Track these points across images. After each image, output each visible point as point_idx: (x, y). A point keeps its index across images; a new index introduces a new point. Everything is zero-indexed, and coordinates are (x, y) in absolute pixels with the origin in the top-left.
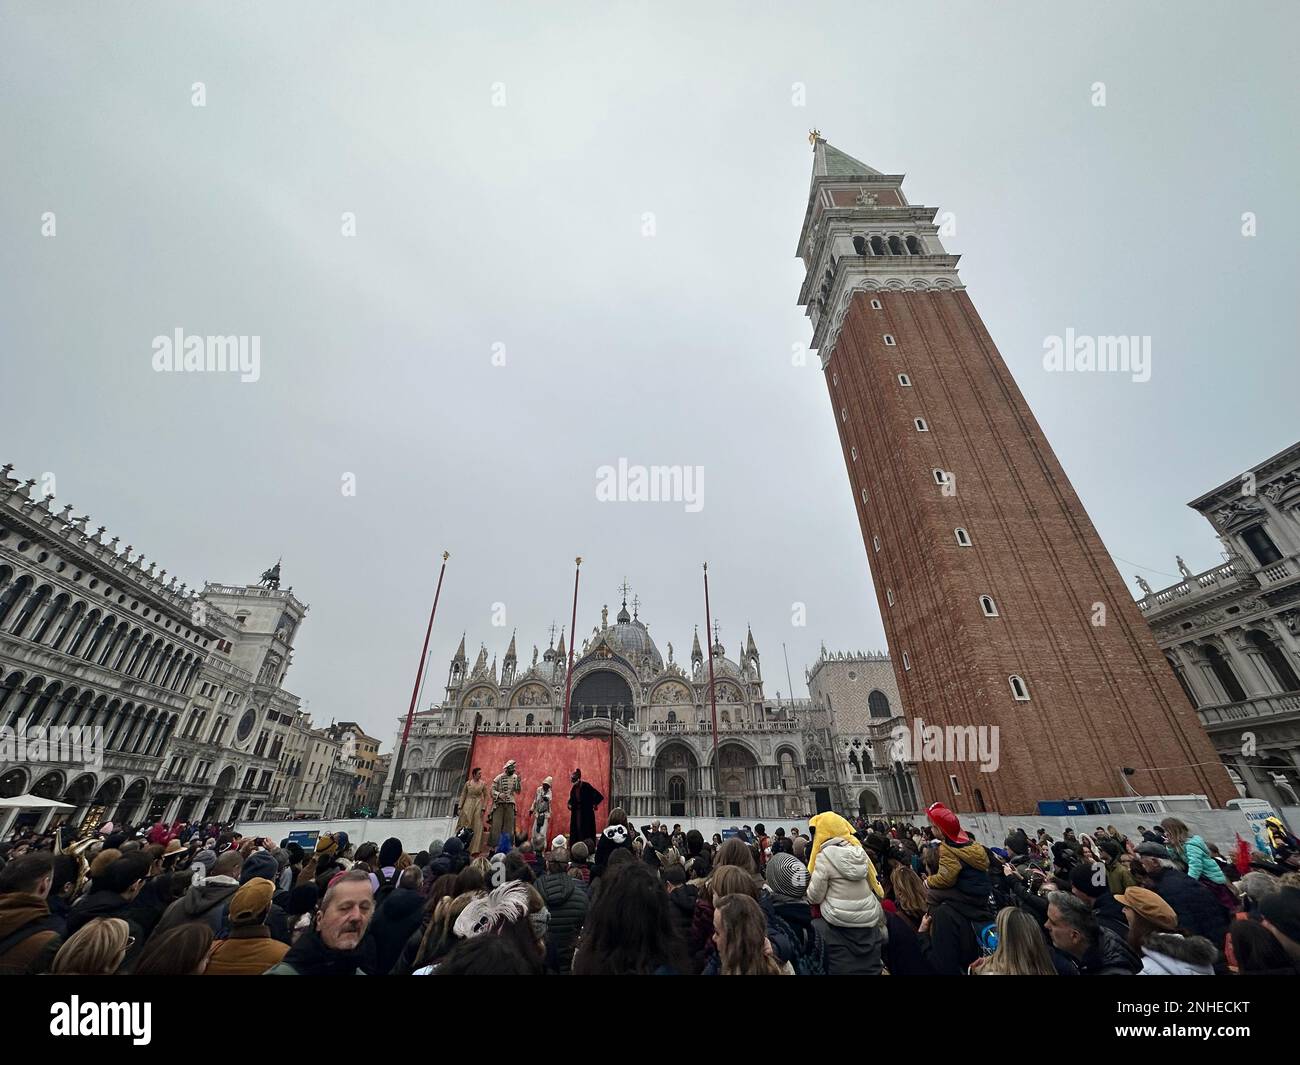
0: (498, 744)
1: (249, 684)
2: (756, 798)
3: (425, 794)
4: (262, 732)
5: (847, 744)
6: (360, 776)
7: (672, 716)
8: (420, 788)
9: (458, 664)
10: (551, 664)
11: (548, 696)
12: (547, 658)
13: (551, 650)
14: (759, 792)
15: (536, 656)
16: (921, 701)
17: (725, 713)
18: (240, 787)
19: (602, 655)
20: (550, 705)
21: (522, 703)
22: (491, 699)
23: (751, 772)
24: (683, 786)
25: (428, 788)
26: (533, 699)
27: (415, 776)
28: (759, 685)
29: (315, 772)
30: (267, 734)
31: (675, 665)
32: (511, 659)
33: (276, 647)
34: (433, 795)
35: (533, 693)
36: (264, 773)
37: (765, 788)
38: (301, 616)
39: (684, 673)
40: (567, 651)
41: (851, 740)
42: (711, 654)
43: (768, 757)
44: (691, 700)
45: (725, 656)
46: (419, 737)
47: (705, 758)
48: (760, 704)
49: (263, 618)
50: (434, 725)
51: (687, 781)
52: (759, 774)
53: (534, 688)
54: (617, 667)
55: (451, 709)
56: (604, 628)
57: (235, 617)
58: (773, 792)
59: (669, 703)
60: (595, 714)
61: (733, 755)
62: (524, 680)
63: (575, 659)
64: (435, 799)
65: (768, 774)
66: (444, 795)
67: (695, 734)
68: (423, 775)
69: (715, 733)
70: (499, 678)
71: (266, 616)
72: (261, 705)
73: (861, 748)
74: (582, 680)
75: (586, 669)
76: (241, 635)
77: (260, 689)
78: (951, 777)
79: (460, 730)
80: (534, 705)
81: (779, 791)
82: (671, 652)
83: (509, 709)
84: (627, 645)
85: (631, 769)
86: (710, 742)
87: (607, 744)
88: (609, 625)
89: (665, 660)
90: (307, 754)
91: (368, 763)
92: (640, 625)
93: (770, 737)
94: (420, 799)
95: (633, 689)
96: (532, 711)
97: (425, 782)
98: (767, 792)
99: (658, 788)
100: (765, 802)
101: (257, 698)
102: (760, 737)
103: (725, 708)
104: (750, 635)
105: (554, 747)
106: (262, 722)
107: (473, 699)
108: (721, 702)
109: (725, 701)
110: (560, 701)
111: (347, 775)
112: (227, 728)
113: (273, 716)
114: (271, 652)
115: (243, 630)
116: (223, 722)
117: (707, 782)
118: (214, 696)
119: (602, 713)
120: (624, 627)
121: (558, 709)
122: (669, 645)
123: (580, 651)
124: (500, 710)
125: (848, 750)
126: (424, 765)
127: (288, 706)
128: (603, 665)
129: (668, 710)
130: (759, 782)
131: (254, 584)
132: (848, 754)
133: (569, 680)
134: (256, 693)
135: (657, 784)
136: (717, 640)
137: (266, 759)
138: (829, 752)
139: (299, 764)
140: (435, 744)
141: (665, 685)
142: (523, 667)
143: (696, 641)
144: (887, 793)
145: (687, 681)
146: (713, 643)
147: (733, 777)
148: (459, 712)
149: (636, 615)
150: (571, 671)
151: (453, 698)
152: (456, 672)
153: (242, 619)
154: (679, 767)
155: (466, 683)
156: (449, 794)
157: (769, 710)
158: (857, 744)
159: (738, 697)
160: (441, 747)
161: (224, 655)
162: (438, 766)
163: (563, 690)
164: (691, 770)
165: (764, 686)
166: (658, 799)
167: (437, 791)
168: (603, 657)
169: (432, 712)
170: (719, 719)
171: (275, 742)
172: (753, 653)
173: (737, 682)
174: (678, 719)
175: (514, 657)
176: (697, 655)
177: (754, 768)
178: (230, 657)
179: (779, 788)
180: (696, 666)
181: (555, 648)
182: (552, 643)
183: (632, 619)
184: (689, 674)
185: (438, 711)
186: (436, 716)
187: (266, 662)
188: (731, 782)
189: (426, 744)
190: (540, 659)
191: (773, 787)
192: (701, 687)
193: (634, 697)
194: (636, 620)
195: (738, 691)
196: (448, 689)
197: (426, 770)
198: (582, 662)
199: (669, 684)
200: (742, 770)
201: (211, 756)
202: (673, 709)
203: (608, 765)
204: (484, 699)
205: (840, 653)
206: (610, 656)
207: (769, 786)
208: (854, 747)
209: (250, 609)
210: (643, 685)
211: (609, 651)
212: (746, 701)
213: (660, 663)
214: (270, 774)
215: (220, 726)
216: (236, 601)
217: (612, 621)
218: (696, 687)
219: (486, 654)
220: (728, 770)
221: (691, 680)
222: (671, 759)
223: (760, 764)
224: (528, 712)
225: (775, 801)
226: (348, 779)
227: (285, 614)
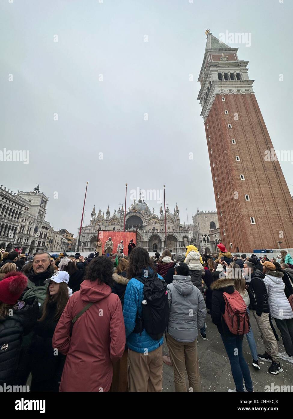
0: (105, 234)
1: (35, 219)
2: (177, 249)
3: (87, 248)
4: (41, 232)
5: (203, 236)
6: (69, 243)
7: (154, 228)
8: (85, 246)
9: (93, 214)
10: (120, 214)
11: (119, 222)
12: (119, 212)
13: (120, 210)
14: (178, 248)
15: (115, 212)
16: (225, 224)
17: (169, 227)
18: (37, 245)
19: (134, 211)
20: (120, 225)
21: (112, 224)
22: (103, 223)
23: (176, 243)
24: (157, 246)
25: (87, 246)
26: (115, 223)
27: (83, 243)
28: (179, 220)
29: (57, 242)
30: (42, 232)
31: (155, 214)
32: (108, 212)
33: (41, 209)
34: (89, 248)
35: (115, 222)
36: (43, 242)
37: (179, 246)
38: (47, 200)
39: (157, 216)
40: (124, 210)
41: (204, 234)
42: (165, 211)
43: (180, 239)
44: (160, 224)
45: (169, 212)
46: (84, 233)
47: (163, 239)
48: (179, 225)
49: (37, 201)
50: (88, 230)
51: (158, 245)
52: (178, 243)
53: (115, 221)
54: (138, 215)
55: (92, 226)
56: (135, 204)
57: (28, 201)
58: (181, 248)
59: (153, 224)
60: (132, 227)
61: (171, 238)
62: (112, 218)
63: (126, 213)
64: (90, 249)
65: (180, 243)
66: (92, 248)
67: (160, 233)
68: (86, 243)
69: (166, 232)
70: (105, 218)
71: (37, 200)
72: (39, 224)
73: (207, 237)
74: (129, 218)
75: (130, 215)
76: (31, 206)
77: (39, 220)
78: (231, 244)
79: (95, 231)
80: (115, 225)
81: (183, 247)
82: (154, 211)
83: (108, 226)
84: (141, 209)
85: (142, 242)
86: (164, 235)
87: (135, 234)
88: (136, 203)
89: (152, 213)
90: (54, 237)
91: (71, 240)
92: (145, 203)
93: (181, 233)
94: (86, 249)
95: (143, 221)
96: (115, 227)
97: (87, 245)
98: (180, 248)
99: (150, 247)
100: (179, 250)
101: (38, 223)
102: (179, 234)
103: (169, 226)
104: (177, 206)
105: (121, 234)
106: (40, 229)
107: (98, 223)
108: (168, 224)
109: (169, 224)
110: (122, 224)
111: (65, 243)
112: (31, 231)
113: (43, 227)
114: (40, 210)
115: (31, 204)
116: (30, 229)
117: (163, 245)
118: (26, 222)
119: (134, 227)
120: (141, 204)
121: (122, 226)
122: (153, 209)
123: (128, 210)
124: (106, 226)
125: (203, 237)
126: (86, 240)
127: (47, 225)
128: (134, 214)
129: (153, 226)
130: (178, 245)
131: (32, 191)
132: (203, 238)
133: (125, 218)
134: (38, 221)
135: (150, 245)
136: (167, 208)
137: (43, 239)
138: (198, 238)
139: (52, 240)
140: (88, 235)
141: (152, 220)
142: (112, 215)
143: (161, 208)
144: (212, 248)
145: (158, 218)
146: (166, 208)
147: (171, 244)
148: (94, 227)
149: (144, 201)
150: (125, 216)
151: (92, 223)
152: (93, 216)
153: (30, 201)
154: (156, 241)
155: (96, 219)
156: (93, 248)
157: (181, 227)
158: (206, 236)
159: (173, 223)
160: (90, 236)
161: (27, 211)
162: (90, 241)
163: (123, 221)
164: (159, 242)
165: (180, 220)
166: (150, 249)
167: (90, 247)
168: (134, 212)
169: (87, 227)
170: (167, 229)
171: (45, 234)
172: (177, 211)
173: (172, 219)
174: (156, 229)
175: (109, 212)
176: (161, 212)
177: (176, 242)
178: (29, 212)
179: (183, 246)
180: (161, 215)
181: (121, 210)
182: (120, 208)
183: (143, 202)
184: (159, 217)
185: (89, 227)
186: (88, 228)
187: (39, 213)
188: (170, 245)
189: (86, 235)
190: (116, 213)
191: (181, 246)
192: (162, 220)
193: (143, 223)
194: (144, 202)
195: (173, 221)
196: (91, 221)
197: (87, 241)
198: (128, 213)
199: (153, 219)
200: (173, 242)
201: (28, 237)
202: (154, 226)
203: (135, 239)
204: (101, 223)
205: (203, 211)
206: (136, 212)
207: (180, 246)
208: (205, 236)
209: (32, 198)
210: (146, 220)
211: (136, 210)
212: (175, 224)
213: (151, 214)
214: (45, 242)
215: (29, 230)
216: (28, 196)
217: (137, 202)
218: (161, 220)
219: (101, 211)
220: (169, 242)
221: (160, 218)
222: (154, 239)
223: (178, 240)
224: (114, 227)
225: (182, 250)
226: (66, 244)
227: (42, 200)
